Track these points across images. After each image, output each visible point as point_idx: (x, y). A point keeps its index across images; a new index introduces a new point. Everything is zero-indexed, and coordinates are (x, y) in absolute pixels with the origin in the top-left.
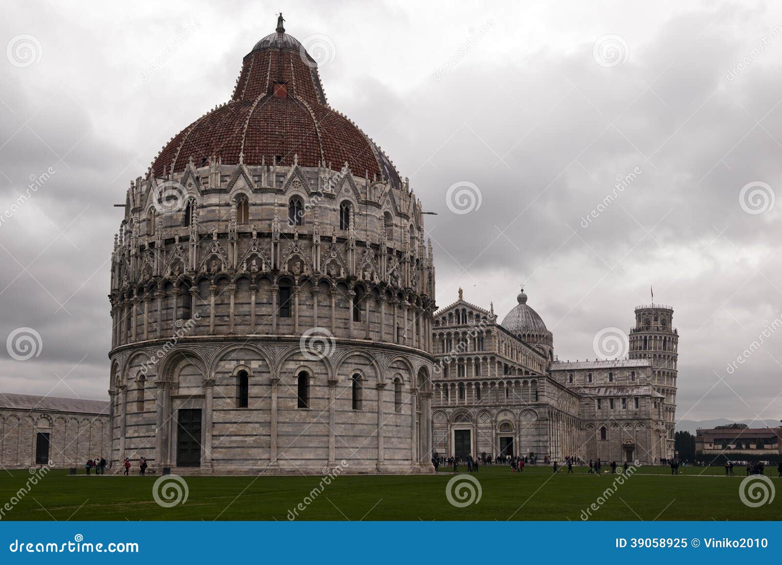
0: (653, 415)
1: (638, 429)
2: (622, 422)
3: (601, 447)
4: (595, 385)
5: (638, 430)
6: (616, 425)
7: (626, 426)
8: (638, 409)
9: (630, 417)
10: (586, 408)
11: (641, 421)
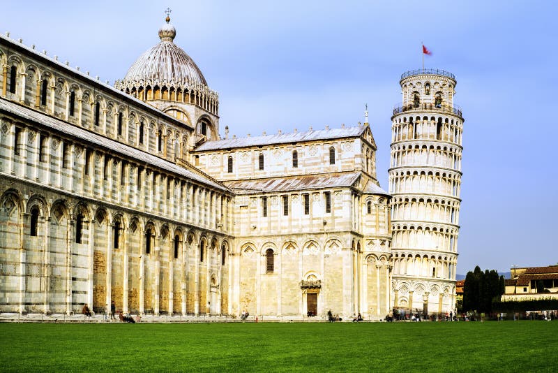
0: (364, 227)
1: (328, 251)
2: (300, 239)
3: (264, 287)
4: (268, 175)
5: (329, 253)
6: (290, 245)
7: (308, 247)
8: (329, 215)
9: (316, 230)
10: (242, 216)
11: (334, 236)
